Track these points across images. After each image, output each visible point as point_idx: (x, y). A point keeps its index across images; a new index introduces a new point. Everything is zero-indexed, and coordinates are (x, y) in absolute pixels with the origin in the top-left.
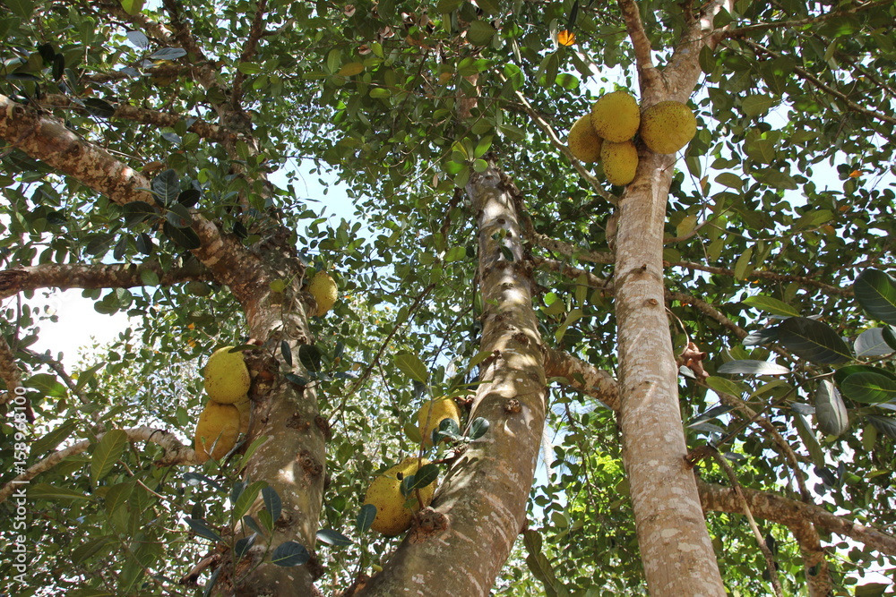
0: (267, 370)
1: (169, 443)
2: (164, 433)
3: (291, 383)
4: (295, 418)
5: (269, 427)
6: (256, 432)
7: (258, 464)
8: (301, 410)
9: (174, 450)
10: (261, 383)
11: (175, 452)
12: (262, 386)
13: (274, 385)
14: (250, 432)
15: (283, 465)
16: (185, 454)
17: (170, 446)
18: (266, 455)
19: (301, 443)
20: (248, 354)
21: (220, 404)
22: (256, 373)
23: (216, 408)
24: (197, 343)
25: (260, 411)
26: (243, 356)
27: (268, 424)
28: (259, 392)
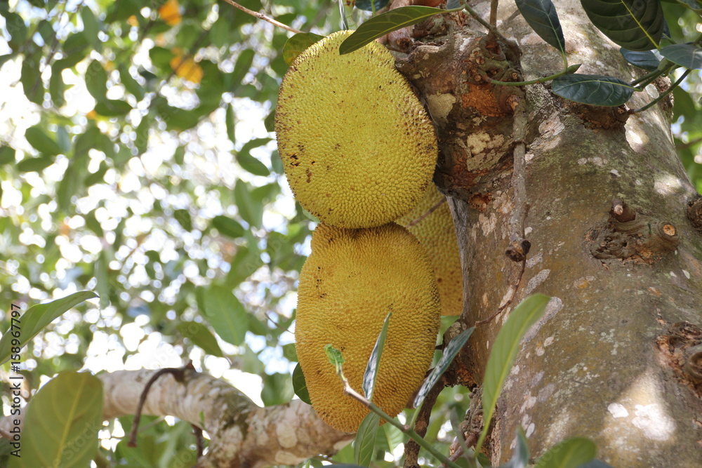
0: (483, 84)
1: (207, 407)
2: (183, 375)
3: (575, 109)
4: (619, 221)
5: (536, 270)
6: (495, 299)
7: (531, 402)
8: (632, 193)
9: (230, 423)
10: (471, 130)
11: (235, 431)
12: (477, 142)
13: (519, 128)
14: (474, 302)
15: (618, 388)
16: (271, 429)
17: (214, 414)
18: (551, 365)
19: (659, 302)
20: (404, 46)
21: (356, 233)
22: (445, 103)
23: (345, 248)
24: (205, 64)
25: (488, 225)
26: (388, 56)
27: (531, 263)
28: (471, 165)
